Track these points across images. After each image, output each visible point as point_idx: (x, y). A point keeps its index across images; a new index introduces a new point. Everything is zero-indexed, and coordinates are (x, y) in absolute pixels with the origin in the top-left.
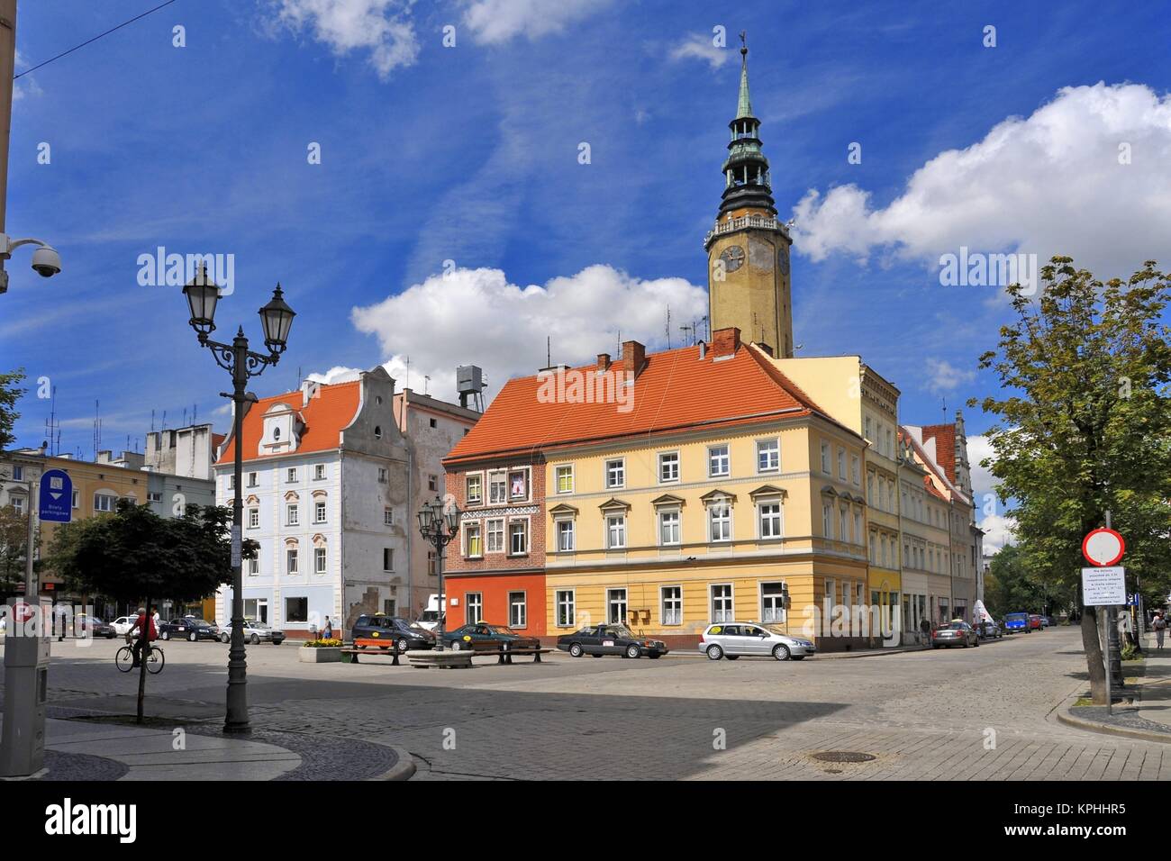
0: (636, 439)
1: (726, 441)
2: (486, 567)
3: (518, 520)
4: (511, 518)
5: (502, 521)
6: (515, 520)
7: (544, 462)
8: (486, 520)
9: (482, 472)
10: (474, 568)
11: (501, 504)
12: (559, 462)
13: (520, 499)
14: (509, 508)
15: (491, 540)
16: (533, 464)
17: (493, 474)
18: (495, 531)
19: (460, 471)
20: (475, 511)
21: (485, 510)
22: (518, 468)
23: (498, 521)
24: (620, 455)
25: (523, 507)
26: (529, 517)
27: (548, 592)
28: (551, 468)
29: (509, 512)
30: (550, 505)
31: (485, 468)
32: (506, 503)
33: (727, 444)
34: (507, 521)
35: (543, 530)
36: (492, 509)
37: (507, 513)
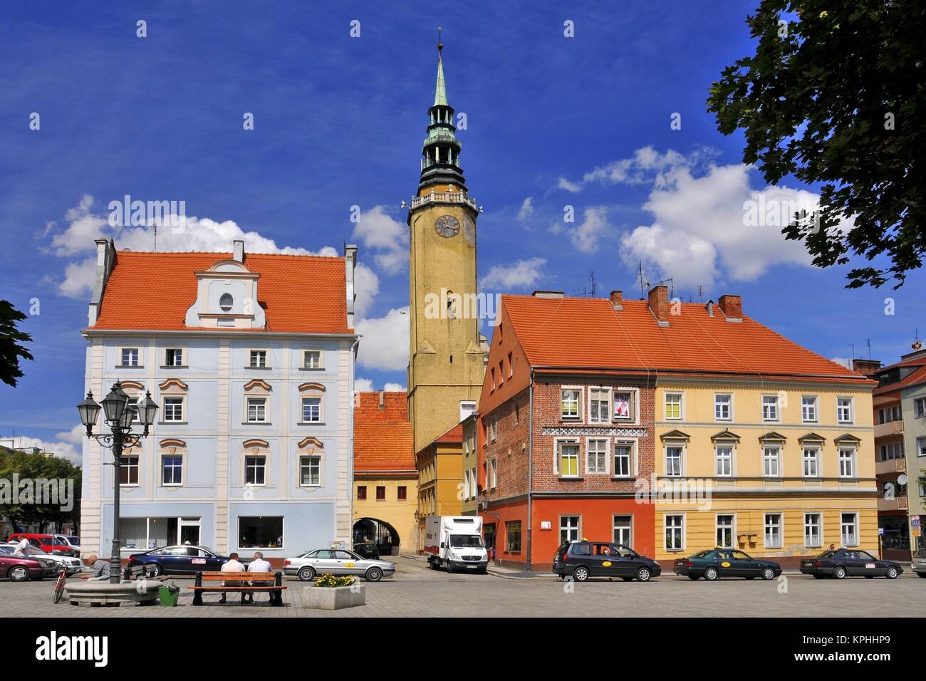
0: (749, 379)
1: (815, 393)
2: (586, 489)
3: (623, 442)
4: (616, 439)
5: (605, 441)
6: (619, 442)
7: (653, 387)
8: (587, 439)
9: (583, 387)
10: (571, 489)
11: (604, 423)
12: (669, 389)
13: (626, 420)
14: (613, 428)
15: (592, 461)
16: (639, 387)
17: (593, 391)
18: (597, 451)
19: (553, 383)
20: (572, 428)
21: (585, 428)
22: (625, 389)
23: (599, 441)
24: (729, 391)
25: (628, 429)
26: (637, 440)
27: (657, 516)
28: (661, 393)
29: (613, 432)
30: (660, 431)
31: (586, 384)
32: (609, 423)
33: (817, 396)
34: (612, 442)
35: (652, 454)
36: (593, 428)
37: (610, 434)
